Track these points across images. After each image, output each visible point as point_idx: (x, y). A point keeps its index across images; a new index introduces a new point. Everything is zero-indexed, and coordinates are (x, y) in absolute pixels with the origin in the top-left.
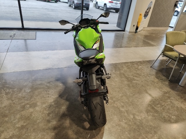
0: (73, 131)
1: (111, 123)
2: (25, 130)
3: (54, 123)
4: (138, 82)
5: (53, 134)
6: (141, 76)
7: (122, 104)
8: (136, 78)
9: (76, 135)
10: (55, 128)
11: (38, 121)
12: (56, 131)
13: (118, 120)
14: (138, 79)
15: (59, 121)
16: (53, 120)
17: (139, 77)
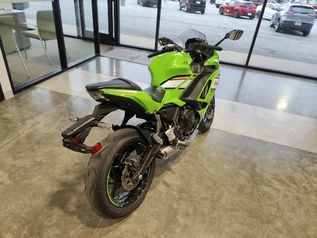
0: (79, 201)
1: (138, 226)
2: (37, 167)
3: (71, 177)
4: (274, 193)
5: (56, 189)
6: (295, 187)
7: (191, 211)
8: (276, 184)
9: (77, 208)
10: (64, 184)
11: (59, 166)
12: (61, 188)
13: (154, 231)
14: (280, 187)
15: (78, 179)
16: (72, 174)
17: (288, 185)
